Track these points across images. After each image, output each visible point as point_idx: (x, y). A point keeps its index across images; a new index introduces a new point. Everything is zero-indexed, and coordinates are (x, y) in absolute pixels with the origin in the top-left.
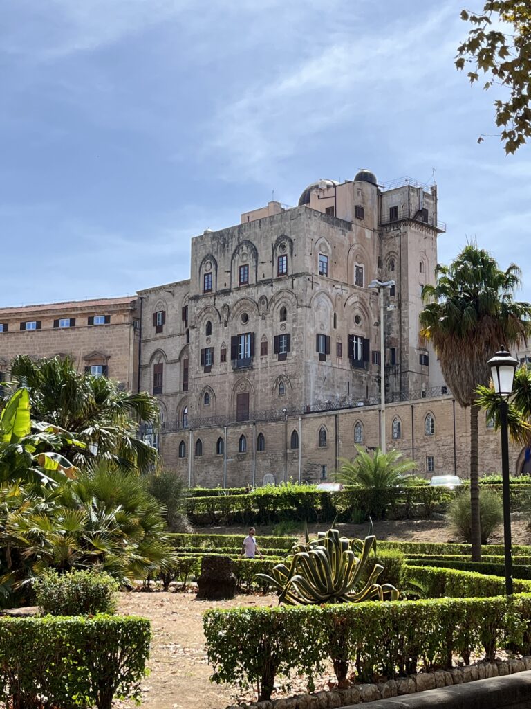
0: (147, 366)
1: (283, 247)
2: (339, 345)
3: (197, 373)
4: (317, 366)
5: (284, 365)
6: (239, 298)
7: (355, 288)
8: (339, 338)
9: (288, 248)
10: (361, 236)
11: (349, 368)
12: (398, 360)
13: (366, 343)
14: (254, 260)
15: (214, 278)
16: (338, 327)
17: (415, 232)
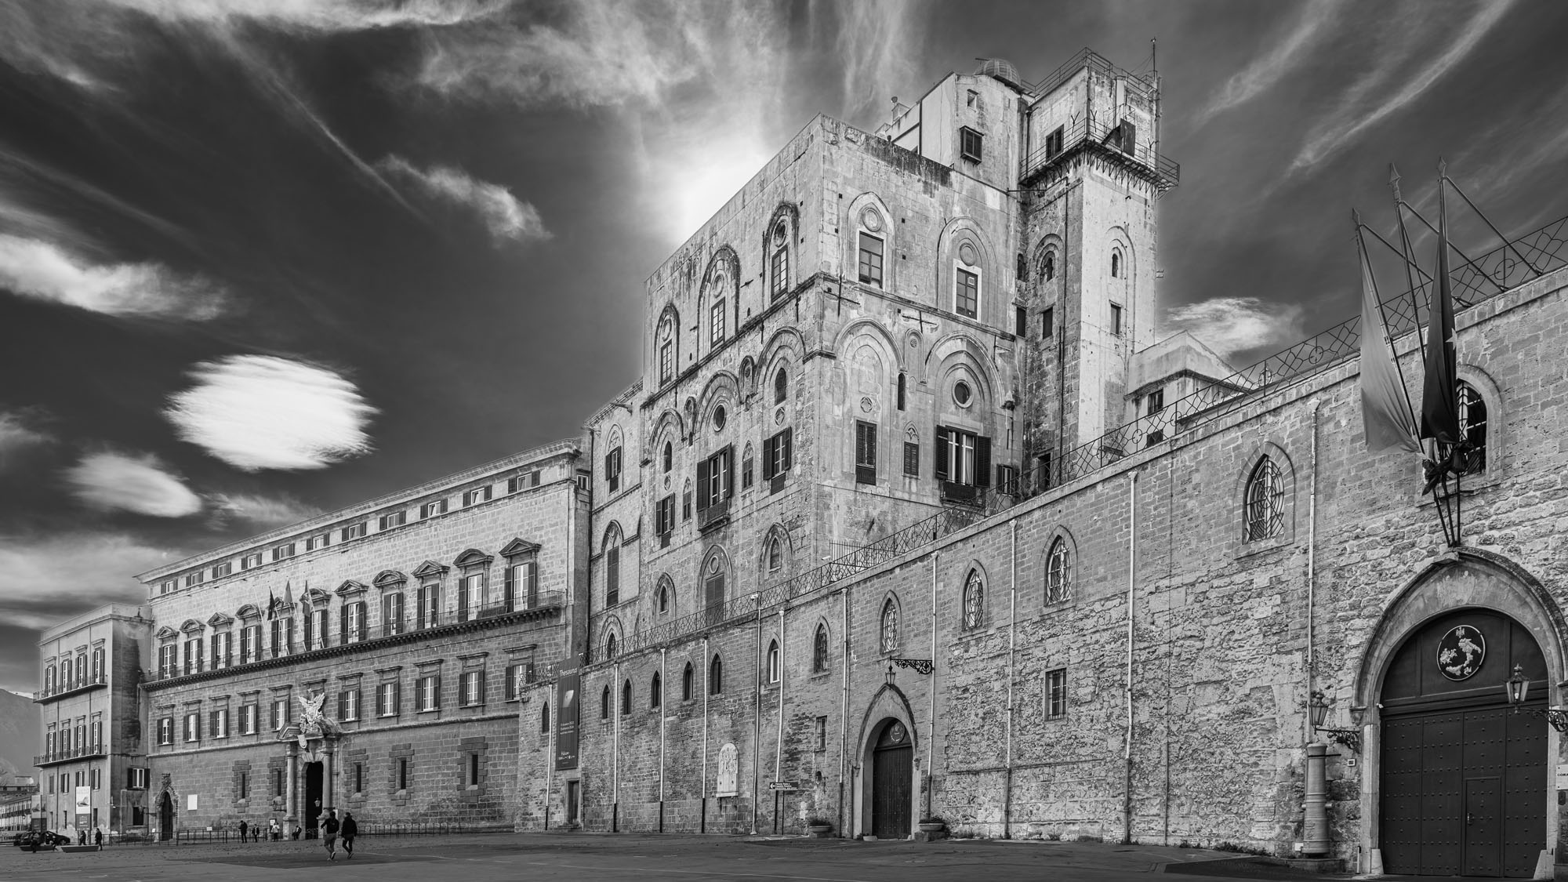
1: (781, 230)
2: (911, 452)
4: (851, 496)
5: (782, 502)
6: (710, 377)
7: (955, 319)
8: (912, 431)
9: (789, 229)
10: (975, 202)
11: (937, 502)
13: (983, 446)
16: (908, 406)
17: (1102, 181)
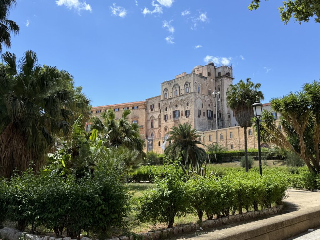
3: (163, 122)
4: (198, 119)
5: (188, 119)
6: (175, 100)
7: (208, 96)
8: (204, 111)
9: (188, 85)
10: (210, 81)
11: (207, 119)
12: (221, 117)
13: (212, 112)
14: (179, 89)
15: (167, 95)
16: (203, 107)
17: (226, 79)
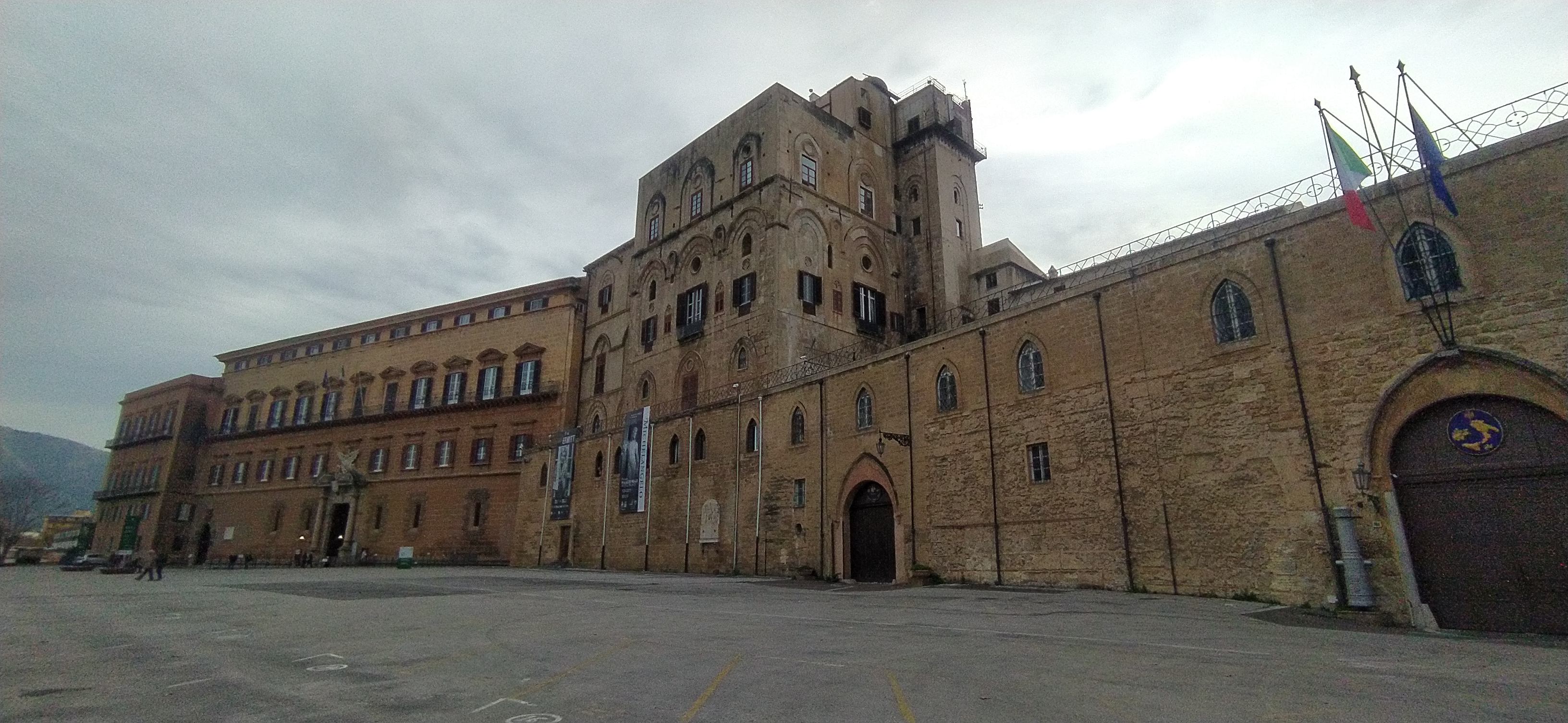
0: (589, 359)
1: (747, 149)
2: (838, 297)
3: (636, 355)
5: (746, 322)
6: (689, 238)
9: (754, 148)
13: (880, 299)
14: (710, 180)
15: (661, 222)
16: (834, 266)
17: (945, 149)
